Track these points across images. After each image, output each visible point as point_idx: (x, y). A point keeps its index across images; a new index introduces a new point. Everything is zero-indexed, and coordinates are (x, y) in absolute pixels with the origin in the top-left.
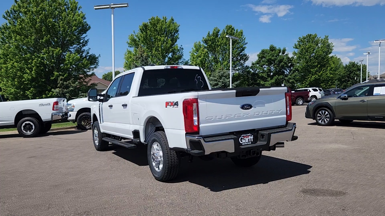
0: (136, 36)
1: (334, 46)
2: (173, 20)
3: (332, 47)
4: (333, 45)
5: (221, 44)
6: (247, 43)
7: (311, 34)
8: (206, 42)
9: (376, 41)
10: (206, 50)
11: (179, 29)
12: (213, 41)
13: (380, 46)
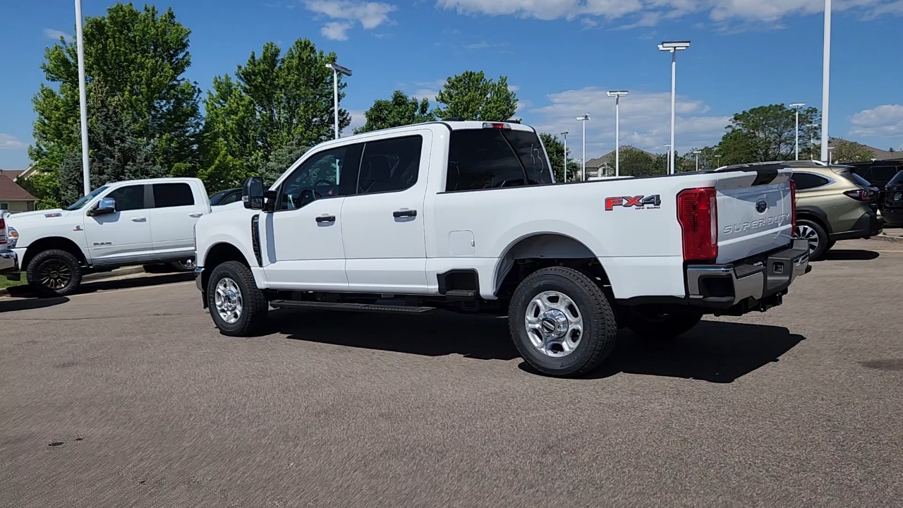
0: (68, 51)
1: (517, 100)
2: (171, 15)
3: (515, 101)
4: (515, 98)
5: (286, 83)
6: (345, 84)
7: (473, 72)
8: (247, 76)
9: (612, 93)
10: (247, 98)
11: (188, 41)
12: (266, 75)
13: (617, 103)
